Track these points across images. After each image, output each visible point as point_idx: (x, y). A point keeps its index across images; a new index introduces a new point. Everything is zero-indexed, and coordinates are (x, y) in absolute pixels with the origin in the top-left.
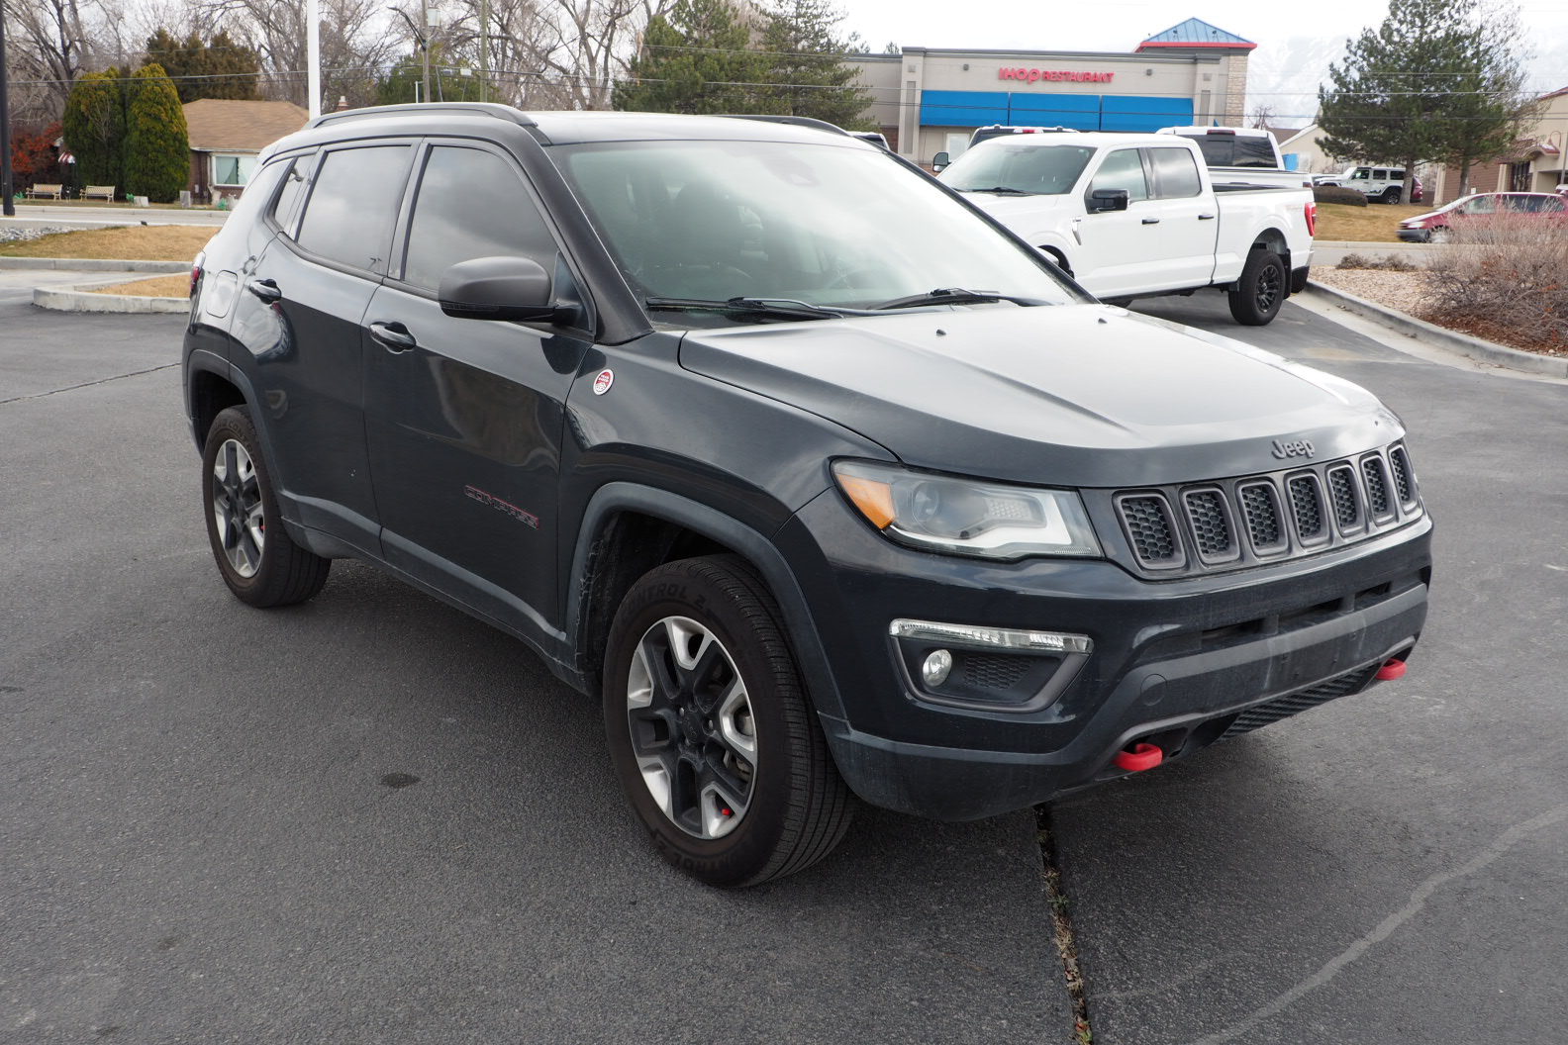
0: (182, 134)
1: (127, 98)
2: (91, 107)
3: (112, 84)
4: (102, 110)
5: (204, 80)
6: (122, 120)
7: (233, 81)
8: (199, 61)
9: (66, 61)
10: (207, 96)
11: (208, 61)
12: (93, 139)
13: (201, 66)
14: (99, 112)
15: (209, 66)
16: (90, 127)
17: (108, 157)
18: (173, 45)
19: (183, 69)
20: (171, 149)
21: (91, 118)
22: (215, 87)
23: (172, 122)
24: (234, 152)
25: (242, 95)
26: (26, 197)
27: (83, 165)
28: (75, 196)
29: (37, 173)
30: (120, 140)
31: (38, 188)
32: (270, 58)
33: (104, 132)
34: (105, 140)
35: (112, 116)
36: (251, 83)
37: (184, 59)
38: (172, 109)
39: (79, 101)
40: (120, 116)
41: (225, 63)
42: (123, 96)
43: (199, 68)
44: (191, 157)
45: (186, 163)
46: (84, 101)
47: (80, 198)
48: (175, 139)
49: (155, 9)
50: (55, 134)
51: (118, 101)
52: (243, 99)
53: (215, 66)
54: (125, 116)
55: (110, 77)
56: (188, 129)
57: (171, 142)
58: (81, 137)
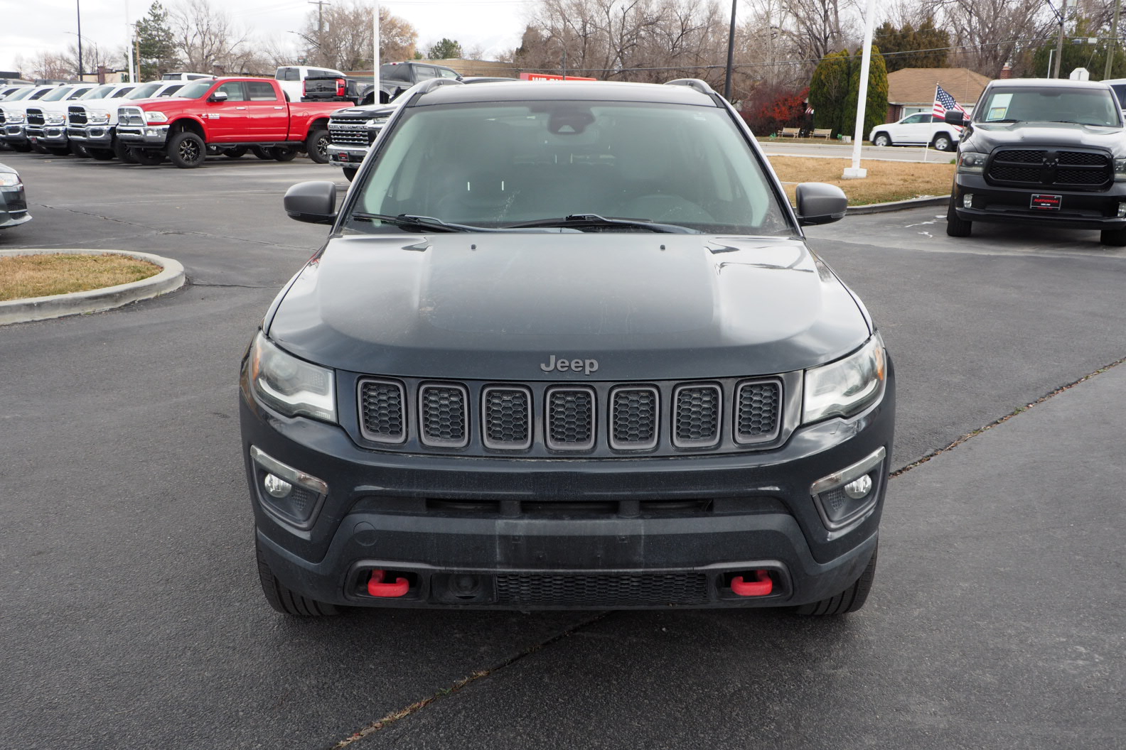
0: (884, 93)
1: (852, 69)
2: (828, 76)
3: (843, 60)
4: (834, 78)
5: (910, 54)
6: (846, 84)
7: (931, 55)
8: (908, 42)
9: (825, 47)
10: (910, 66)
11: (915, 41)
12: (826, 97)
13: (910, 45)
14: (832, 80)
15: (915, 45)
16: (825, 90)
17: (834, 110)
18: (893, 31)
19: (897, 48)
20: (875, 104)
21: (826, 84)
22: (917, 59)
23: (877, 85)
24: (918, 105)
25: (936, 64)
26: (777, 136)
27: (818, 115)
28: (806, 135)
29: (791, 121)
30: (843, 98)
31: (785, 130)
32: (969, 37)
33: (834, 93)
34: (834, 98)
35: (840, 81)
36: (943, 56)
37: (898, 41)
38: (879, 76)
39: (821, 73)
40: (846, 82)
41: (927, 42)
42: (849, 68)
43: (908, 47)
44: (889, 110)
45: (884, 113)
46: (824, 72)
47: (809, 137)
48: (879, 97)
49: (903, 6)
50: (804, 96)
51: (845, 72)
52: (935, 67)
53: (919, 45)
54: (848, 82)
55: (843, 56)
56: (889, 89)
57: (876, 99)
58: (819, 97)
